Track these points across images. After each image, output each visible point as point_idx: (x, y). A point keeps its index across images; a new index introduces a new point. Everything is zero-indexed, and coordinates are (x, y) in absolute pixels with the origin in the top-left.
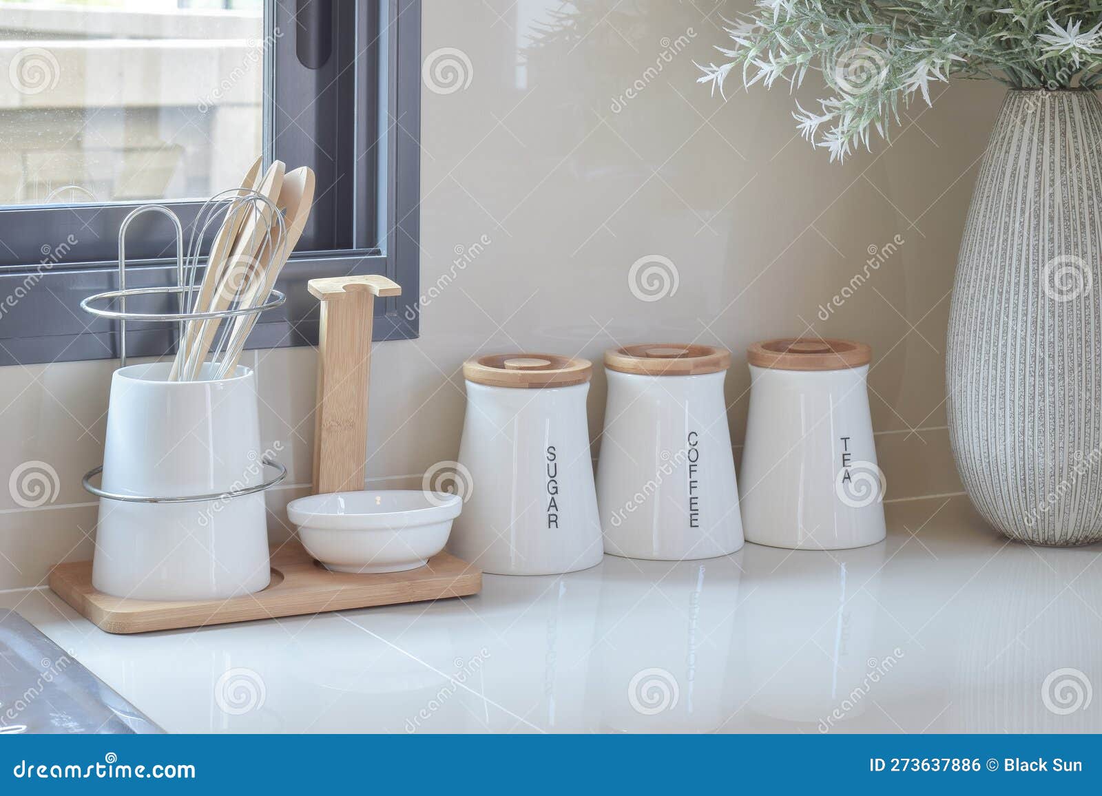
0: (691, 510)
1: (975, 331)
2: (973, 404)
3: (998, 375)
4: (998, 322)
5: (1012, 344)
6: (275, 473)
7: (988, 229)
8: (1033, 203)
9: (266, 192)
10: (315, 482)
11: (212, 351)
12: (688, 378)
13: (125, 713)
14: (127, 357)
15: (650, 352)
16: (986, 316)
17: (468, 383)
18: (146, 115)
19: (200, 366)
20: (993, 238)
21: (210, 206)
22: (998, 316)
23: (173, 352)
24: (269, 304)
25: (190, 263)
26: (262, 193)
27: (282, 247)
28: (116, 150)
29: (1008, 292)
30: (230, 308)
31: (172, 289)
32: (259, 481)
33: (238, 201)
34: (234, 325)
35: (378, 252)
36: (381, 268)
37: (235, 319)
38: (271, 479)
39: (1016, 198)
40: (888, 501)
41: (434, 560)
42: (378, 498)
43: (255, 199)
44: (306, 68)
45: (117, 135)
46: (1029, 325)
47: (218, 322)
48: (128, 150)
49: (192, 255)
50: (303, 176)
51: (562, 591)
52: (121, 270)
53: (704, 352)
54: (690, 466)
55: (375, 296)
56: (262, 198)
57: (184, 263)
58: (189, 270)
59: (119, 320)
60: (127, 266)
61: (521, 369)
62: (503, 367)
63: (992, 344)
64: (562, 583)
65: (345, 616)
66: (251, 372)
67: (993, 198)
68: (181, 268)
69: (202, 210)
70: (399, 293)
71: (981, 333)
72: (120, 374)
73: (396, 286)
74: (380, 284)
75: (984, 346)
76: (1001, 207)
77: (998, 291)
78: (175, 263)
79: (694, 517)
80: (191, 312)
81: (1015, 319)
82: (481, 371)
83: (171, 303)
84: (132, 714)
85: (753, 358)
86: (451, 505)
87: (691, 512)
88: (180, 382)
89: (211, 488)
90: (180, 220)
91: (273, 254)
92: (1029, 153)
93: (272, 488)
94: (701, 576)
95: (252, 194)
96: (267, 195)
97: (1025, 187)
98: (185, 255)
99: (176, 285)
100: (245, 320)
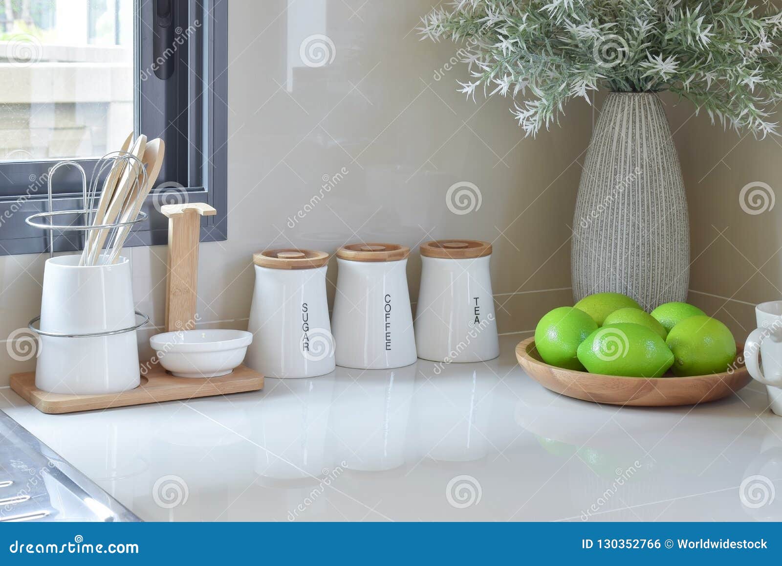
0: (386, 340)
1: (597, 231)
2: (596, 273)
3: (612, 256)
4: (611, 226)
5: (621, 238)
6: (142, 320)
7: (604, 173)
8: (631, 158)
9: (135, 153)
10: (166, 325)
11: (104, 248)
12: (386, 263)
13: (54, 459)
14: (54, 252)
15: (363, 248)
16: (604, 222)
17: (256, 267)
18: (67, 108)
19: (97, 257)
20: (607, 178)
21: (102, 161)
22: (612, 221)
23: (81, 248)
24: (138, 220)
25: (91, 196)
26: (133, 154)
27: (145, 186)
28: (50, 129)
29: (618, 208)
30: (114, 222)
31: (80, 211)
32: (132, 324)
33: (119, 158)
34: (117, 232)
35: (203, 189)
36: (205, 199)
37: (118, 229)
38: (139, 323)
39: (621, 155)
40: (499, 335)
41: (237, 370)
42: (203, 334)
43: (129, 158)
44: (159, 79)
45: (50, 120)
46: (630, 227)
47: (108, 230)
48: (56, 129)
49: (91, 191)
50: (158, 144)
51: (311, 387)
52: (50, 200)
53: (395, 248)
54: (386, 314)
55: (201, 215)
56: (133, 157)
57: (87, 196)
58: (90, 200)
59: (49, 230)
60: (53, 197)
61: (287, 258)
62: (277, 257)
63: (608, 239)
64: (311, 383)
65: (184, 403)
66: (128, 260)
67: (606, 155)
68: (85, 199)
69: (97, 164)
70: (215, 214)
71: (601, 232)
72: (50, 262)
73: (214, 209)
74: (204, 208)
75: (603, 240)
76: (611, 161)
77: (612, 208)
78: (82, 196)
79: (388, 344)
80: (92, 225)
81: (622, 224)
82: (264, 260)
83: (80, 220)
84: (59, 460)
85: (424, 252)
86: (246, 338)
87: (386, 341)
88: (85, 267)
89: (105, 328)
90: (84, 170)
91: (140, 190)
92: (628, 129)
93: (141, 328)
94: (392, 379)
95: (127, 154)
96: (136, 156)
97: (626, 148)
98: (88, 191)
99: (83, 209)
100: (124, 230)
